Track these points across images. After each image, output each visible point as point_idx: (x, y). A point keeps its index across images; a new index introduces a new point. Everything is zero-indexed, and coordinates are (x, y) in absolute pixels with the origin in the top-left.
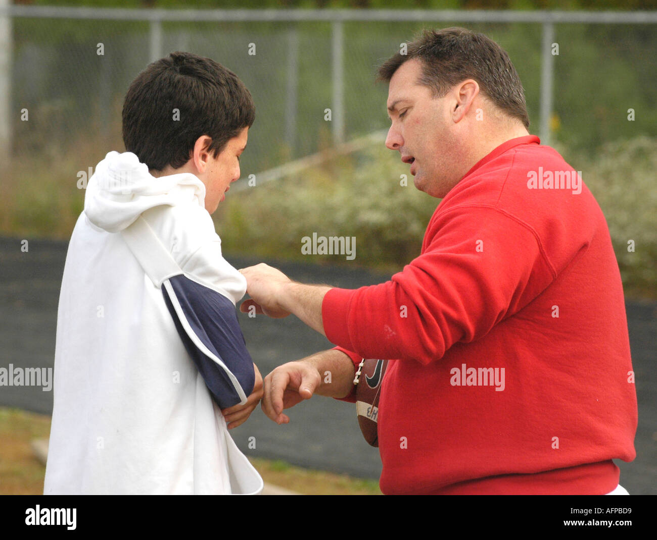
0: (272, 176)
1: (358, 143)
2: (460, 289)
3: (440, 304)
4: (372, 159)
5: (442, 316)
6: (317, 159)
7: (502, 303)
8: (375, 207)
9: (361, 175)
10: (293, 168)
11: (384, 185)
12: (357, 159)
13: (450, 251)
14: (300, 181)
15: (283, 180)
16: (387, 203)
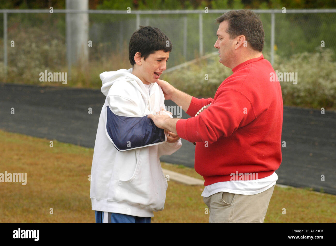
0: (178, 67)
1: (208, 56)
2: (222, 119)
3: (214, 124)
4: (213, 61)
5: (214, 128)
6: (194, 61)
7: (237, 125)
8: (214, 77)
9: (209, 67)
10: (185, 65)
11: (217, 70)
12: (208, 61)
13: (221, 105)
14: (188, 68)
15: (183, 68)
16: (218, 76)
